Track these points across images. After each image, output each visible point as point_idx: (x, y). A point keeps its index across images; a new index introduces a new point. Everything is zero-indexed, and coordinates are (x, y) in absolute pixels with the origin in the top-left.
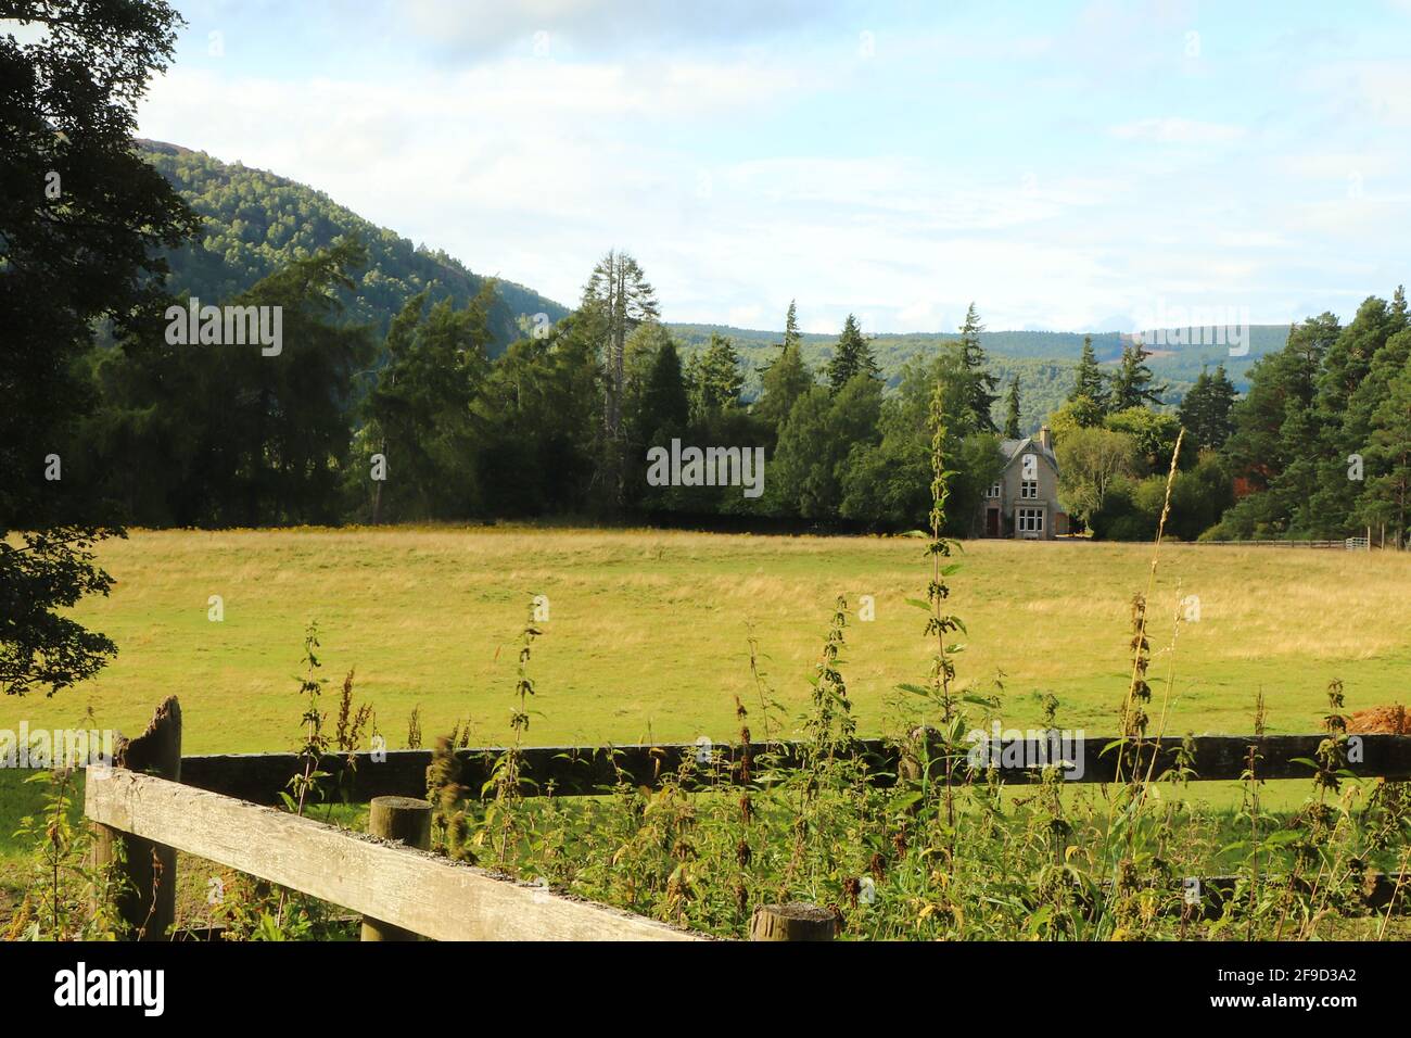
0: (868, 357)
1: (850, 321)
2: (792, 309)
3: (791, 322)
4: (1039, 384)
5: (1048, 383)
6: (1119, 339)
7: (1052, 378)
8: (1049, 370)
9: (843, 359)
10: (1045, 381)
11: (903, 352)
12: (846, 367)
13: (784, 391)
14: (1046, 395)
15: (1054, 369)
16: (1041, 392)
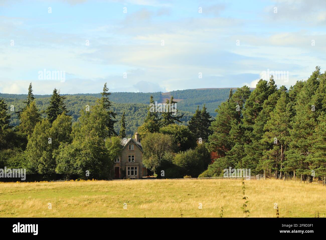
0: (63, 106)
1: (55, 91)
2: (31, 87)
3: (30, 91)
4: (130, 114)
5: (133, 114)
6: (161, 95)
7: (135, 111)
8: (133, 108)
9: (52, 107)
10: (132, 112)
11: (73, 102)
12: (54, 110)
13: (29, 121)
14: (132, 119)
15: (135, 108)
16: (131, 117)
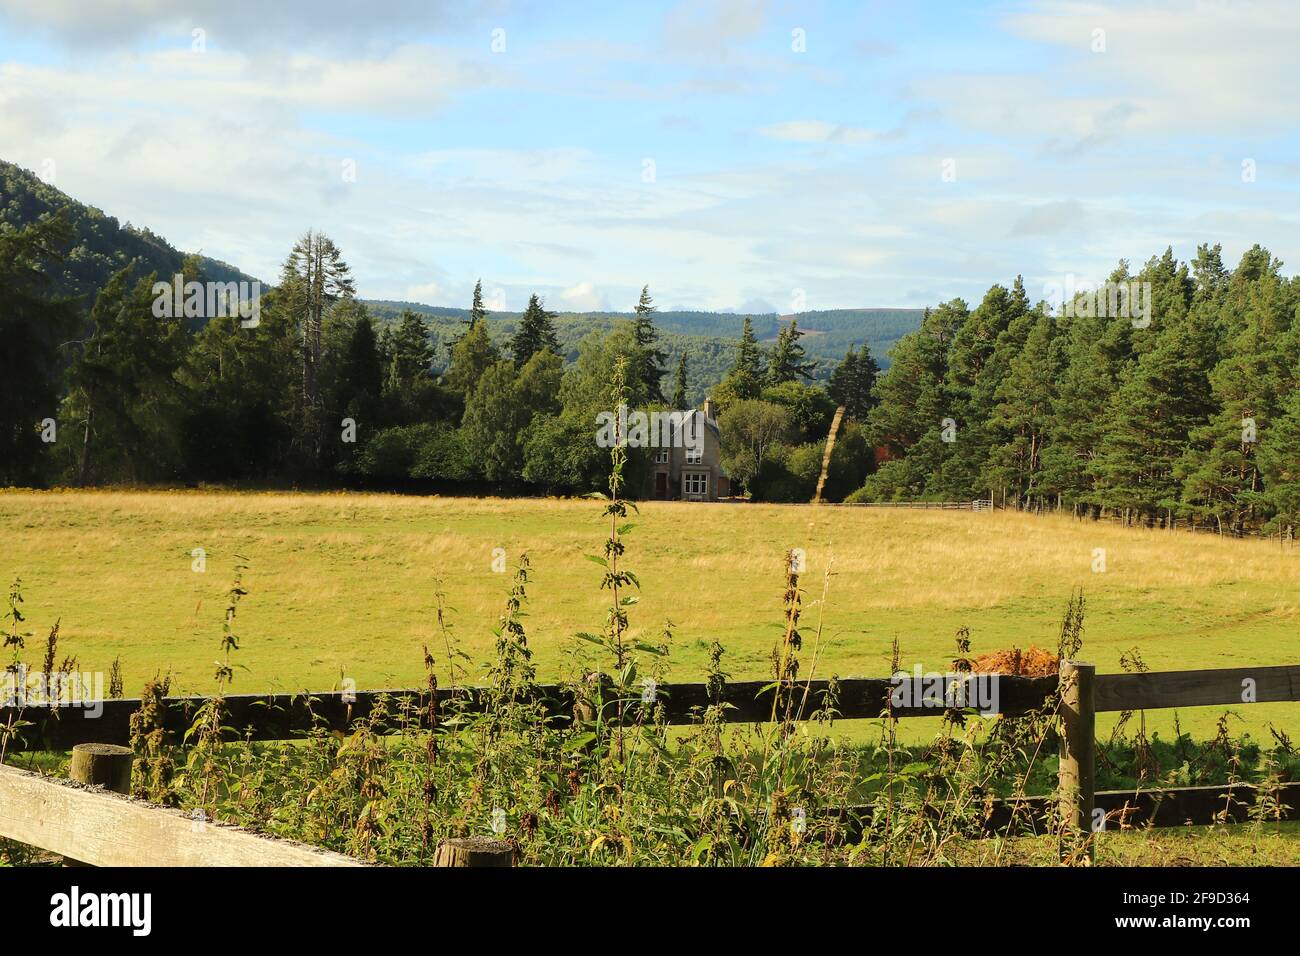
0: (550, 333)
1: (534, 301)
2: (478, 289)
3: (477, 300)
4: (704, 360)
5: (712, 359)
6: (775, 319)
7: (715, 355)
8: (713, 347)
9: (526, 335)
10: (709, 357)
11: (580, 329)
12: (529, 342)
13: (470, 364)
14: (710, 370)
15: (717, 346)
16: (705, 367)
